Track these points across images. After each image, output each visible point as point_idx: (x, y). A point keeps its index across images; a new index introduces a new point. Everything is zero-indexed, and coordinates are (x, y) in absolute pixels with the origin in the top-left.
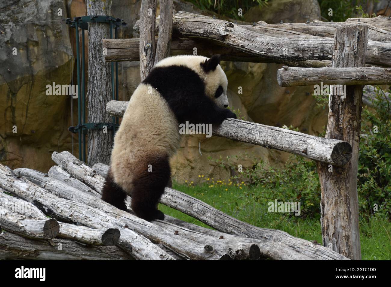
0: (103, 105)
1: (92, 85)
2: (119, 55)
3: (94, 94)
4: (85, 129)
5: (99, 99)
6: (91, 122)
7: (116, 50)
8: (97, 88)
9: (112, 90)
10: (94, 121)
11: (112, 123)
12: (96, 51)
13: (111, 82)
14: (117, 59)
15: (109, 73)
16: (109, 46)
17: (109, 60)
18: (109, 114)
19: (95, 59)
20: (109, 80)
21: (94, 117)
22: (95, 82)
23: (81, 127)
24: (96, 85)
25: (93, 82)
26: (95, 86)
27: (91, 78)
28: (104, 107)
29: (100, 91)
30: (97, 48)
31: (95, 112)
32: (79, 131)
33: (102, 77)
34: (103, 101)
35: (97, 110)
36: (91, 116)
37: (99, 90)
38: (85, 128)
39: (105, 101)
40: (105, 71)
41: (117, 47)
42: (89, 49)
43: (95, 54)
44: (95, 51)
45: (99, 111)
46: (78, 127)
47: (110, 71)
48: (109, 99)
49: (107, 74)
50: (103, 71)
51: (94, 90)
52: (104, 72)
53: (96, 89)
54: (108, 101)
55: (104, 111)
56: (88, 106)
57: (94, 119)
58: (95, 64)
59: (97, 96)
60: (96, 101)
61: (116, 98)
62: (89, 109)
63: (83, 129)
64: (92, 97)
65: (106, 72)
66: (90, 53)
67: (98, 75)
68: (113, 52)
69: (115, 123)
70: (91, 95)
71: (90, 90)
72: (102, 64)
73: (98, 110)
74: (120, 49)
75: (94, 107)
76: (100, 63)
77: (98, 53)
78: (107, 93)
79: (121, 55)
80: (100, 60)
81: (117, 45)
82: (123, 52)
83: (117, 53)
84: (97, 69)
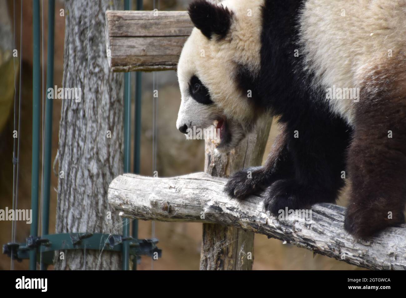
0: (100, 185)
1: (70, 132)
2: (148, 54)
3: (76, 156)
4: (46, 249)
5: (89, 171)
6: (65, 232)
7: (141, 40)
8: (84, 140)
9: (123, 147)
10: (72, 227)
11: (121, 234)
12: (87, 42)
13: (121, 124)
14: (142, 65)
15: (119, 101)
16: (124, 29)
17: (121, 67)
18: (116, 210)
19: (81, 63)
20: (116, 119)
21: (73, 216)
22: (80, 123)
23: (37, 244)
24: (83, 133)
25: (75, 125)
26: (79, 135)
27: (70, 114)
28: (102, 191)
29: (93, 148)
30: (89, 34)
31: (76, 204)
32: (31, 253)
33: (100, 112)
34: (98, 175)
35: (83, 199)
36: (65, 214)
37: (90, 146)
38: (48, 246)
39: (104, 175)
40: (107, 96)
41: (143, 32)
42: (66, 34)
43: (83, 49)
44: (82, 42)
45: (86, 202)
46: (29, 242)
47: (122, 94)
48: (115, 170)
49: (112, 104)
50: (102, 93)
51: (76, 144)
52: (105, 98)
53: (81, 144)
54: (113, 176)
55: (101, 202)
56: (59, 187)
57: (73, 222)
58: (82, 75)
59: (84, 161)
60: (79, 174)
61: (132, 168)
62: (60, 195)
63: (43, 249)
64: (70, 163)
65: (110, 98)
66: (71, 46)
67: (88, 105)
68: (133, 47)
69: (128, 234)
70: (67, 159)
71: (64, 146)
72: (100, 76)
73: (86, 197)
74: (151, 40)
75: (75, 190)
76: (96, 74)
77: (92, 46)
78: (112, 154)
79: (155, 53)
80: (95, 65)
81: (145, 27)
82: (161, 46)
83: (142, 48)
84: (86, 90)
